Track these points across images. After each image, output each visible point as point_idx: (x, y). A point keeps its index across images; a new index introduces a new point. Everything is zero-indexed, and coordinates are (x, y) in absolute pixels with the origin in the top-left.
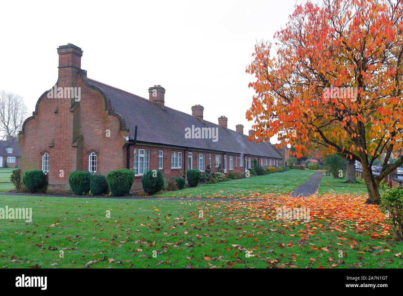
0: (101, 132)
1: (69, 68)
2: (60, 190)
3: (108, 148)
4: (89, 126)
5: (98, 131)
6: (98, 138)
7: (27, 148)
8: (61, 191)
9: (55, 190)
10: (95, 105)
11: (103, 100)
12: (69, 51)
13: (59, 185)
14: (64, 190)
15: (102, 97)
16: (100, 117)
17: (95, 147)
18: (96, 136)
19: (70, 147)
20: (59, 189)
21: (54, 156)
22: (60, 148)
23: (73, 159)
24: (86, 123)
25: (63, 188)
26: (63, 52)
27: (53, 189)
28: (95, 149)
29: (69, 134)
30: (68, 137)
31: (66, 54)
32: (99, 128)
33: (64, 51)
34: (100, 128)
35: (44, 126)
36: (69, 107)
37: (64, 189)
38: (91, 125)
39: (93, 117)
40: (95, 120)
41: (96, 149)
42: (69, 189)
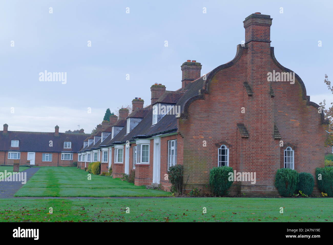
0: (299, 123)
1: (267, 43)
2: (260, 192)
3: (307, 142)
4: (283, 116)
5: (296, 122)
6: (295, 130)
7: (194, 137)
8: (261, 194)
9: (252, 192)
10: (290, 91)
11: (300, 87)
12: (267, 23)
13: (258, 185)
14: (264, 192)
15: (299, 83)
16: (297, 107)
17: (292, 140)
18: (293, 128)
19: (271, 139)
20: (258, 191)
21: (250, 150)
22: (257, 141)
23: (275, 154)
24: (279, 111)
25: (264, 190)
26: (259, 22)
27: (249, 191)
28: (291, 143)
29: (269, 124)
30: (268, 127)
31: (263, 26)
32: (296, 119)
33: (262, 22)
34: (298, 119)
35: (220, 110)
36: (267, 91)
37: (266, 190)
38: (286, 114)
39: (288, 105)
40: (291, 109)
41: (293, 143)
42: (271, 190)
